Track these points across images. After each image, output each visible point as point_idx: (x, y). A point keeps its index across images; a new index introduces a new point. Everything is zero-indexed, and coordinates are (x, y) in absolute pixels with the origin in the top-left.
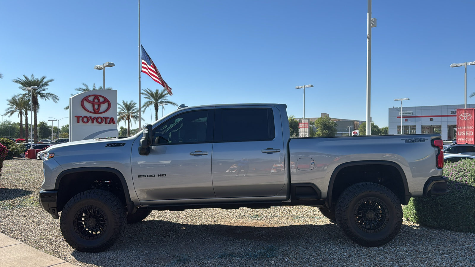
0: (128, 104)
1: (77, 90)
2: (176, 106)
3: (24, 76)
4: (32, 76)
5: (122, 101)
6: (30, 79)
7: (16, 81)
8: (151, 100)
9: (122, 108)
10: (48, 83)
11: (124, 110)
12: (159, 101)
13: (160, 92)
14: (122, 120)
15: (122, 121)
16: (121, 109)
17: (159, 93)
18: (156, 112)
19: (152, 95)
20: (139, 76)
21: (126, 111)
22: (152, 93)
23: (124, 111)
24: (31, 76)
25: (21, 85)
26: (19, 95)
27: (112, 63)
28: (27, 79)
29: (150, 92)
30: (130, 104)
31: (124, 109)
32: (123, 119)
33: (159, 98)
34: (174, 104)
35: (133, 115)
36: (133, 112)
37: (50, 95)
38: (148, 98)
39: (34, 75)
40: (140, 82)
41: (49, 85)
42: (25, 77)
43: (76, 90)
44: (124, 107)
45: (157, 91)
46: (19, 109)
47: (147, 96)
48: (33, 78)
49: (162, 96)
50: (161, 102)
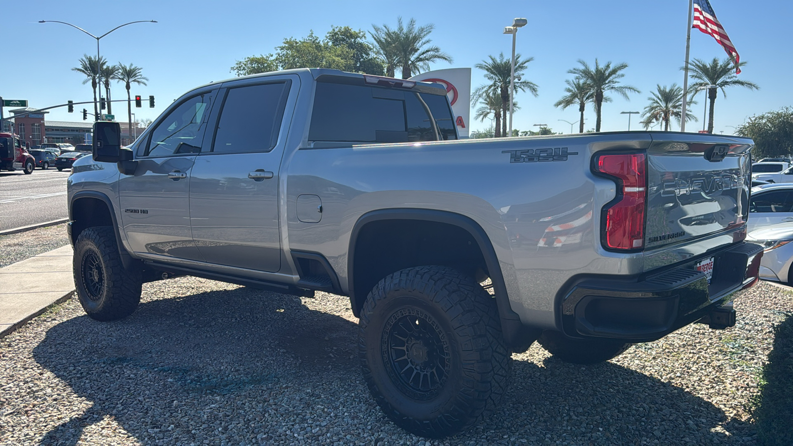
0: (667, 90)
1: (571, 72)
2: (754, 88)
3: (490, 57)
4: (501, 55)
5: (657, 87)
6: (498, 61)
7: (480, 67)
8: (702, 81)
9: (656, 99)
10: (525, 65)
11: (659, 103)
12: (719, 81)
13: (721, 63)
14: (654, 120)
15: (653, 122)
16: (654, 100)
17: (719, 65)
18: (711, 102)
19: (704, 69)
20: (687, 37)
21: (663, 105)
22: (704, 66)
23: (658, 105)
24: (499, 56)
25: (486, 72)
26: (483, 88)
27: (522, 18)
28: (494, 62)
29: (701, 65)
30: (671, 90)
31: (658, 101)
32: (657, 119)
33: (719, 77)
34: (750, 84)
35: (675, 110)
36: (677, 104)
37: (526, 84)
38: (696, 77)
39: (503, 54)
40: (688, 47)
41: (526, 68)
42: (492, 59)
43: (568, 72)
44: (660, 97)
45: (715, 61)
46: (494, 109)
47: (695, 74)
48: (502, 58)
49: (725, 71)
50: (723, 82)
